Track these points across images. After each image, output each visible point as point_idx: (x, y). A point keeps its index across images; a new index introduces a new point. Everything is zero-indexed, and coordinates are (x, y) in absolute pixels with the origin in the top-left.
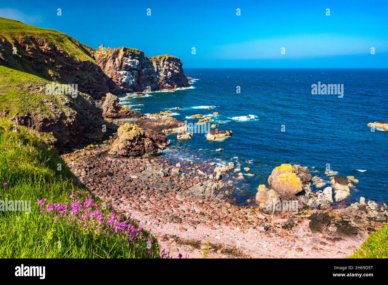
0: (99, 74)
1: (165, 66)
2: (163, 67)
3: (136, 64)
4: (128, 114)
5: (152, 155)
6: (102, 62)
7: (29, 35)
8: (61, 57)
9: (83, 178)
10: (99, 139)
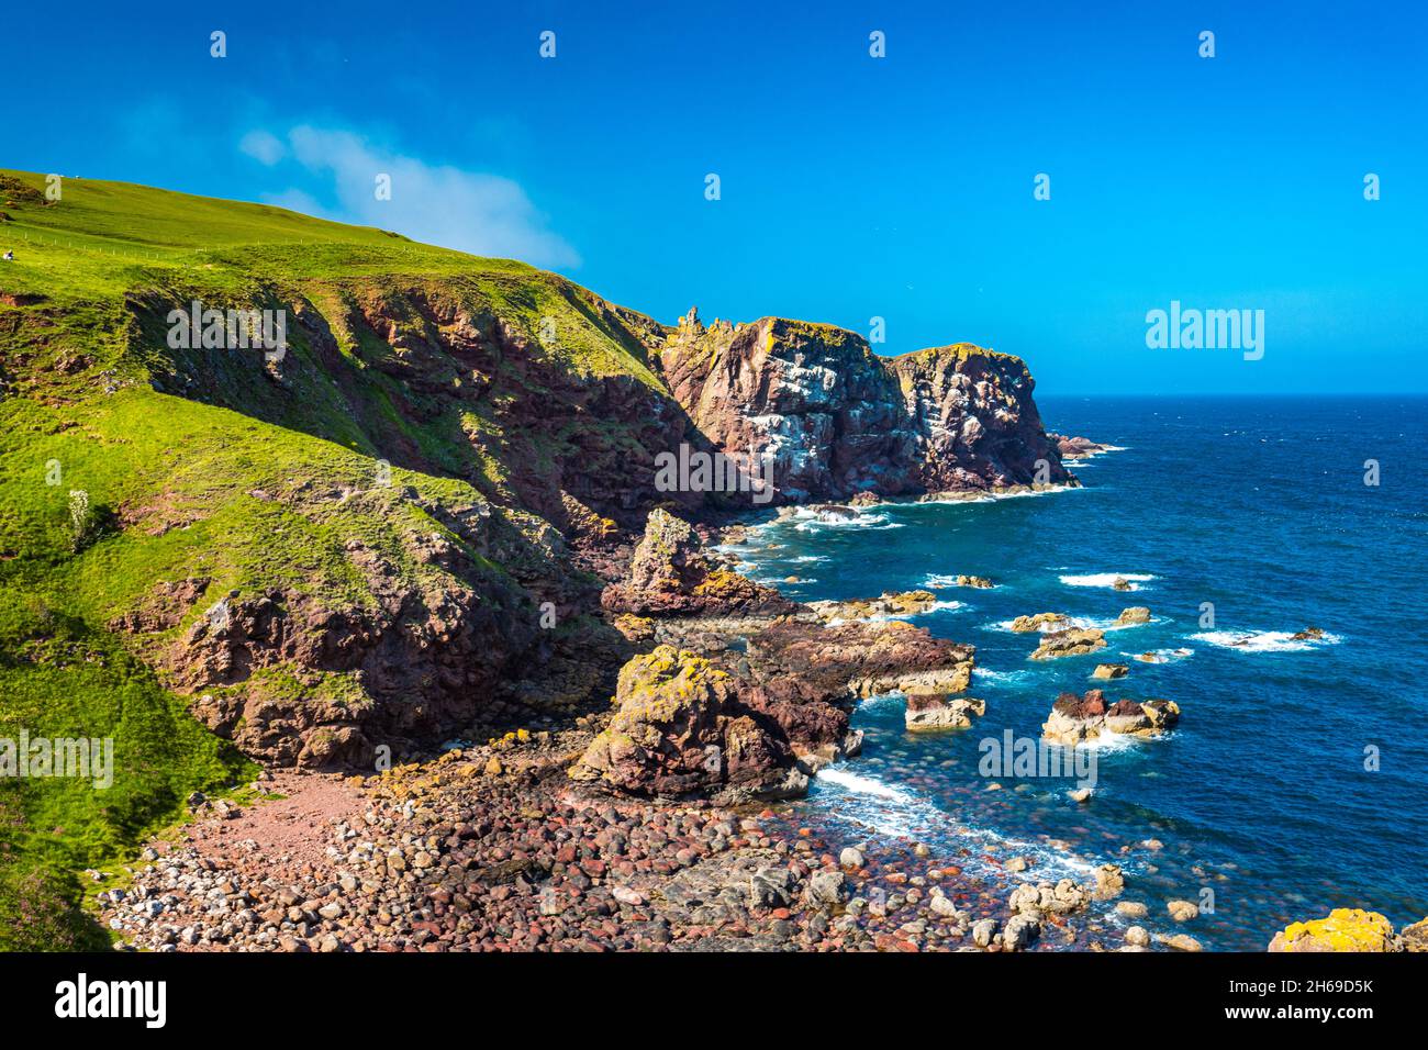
0: (667, 430)
1: (953, 392)
2: (944, 397)
3: (825, 387)
4: (734, 601)
5: (756, 795)
6: (688, 380)
7: (406, 286)
8: (518, 364)
9: (418, 879)
10: (567, 705)
